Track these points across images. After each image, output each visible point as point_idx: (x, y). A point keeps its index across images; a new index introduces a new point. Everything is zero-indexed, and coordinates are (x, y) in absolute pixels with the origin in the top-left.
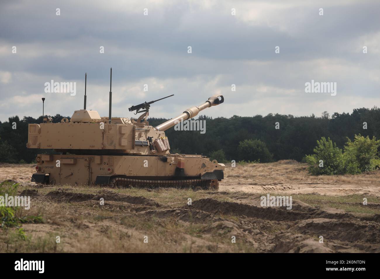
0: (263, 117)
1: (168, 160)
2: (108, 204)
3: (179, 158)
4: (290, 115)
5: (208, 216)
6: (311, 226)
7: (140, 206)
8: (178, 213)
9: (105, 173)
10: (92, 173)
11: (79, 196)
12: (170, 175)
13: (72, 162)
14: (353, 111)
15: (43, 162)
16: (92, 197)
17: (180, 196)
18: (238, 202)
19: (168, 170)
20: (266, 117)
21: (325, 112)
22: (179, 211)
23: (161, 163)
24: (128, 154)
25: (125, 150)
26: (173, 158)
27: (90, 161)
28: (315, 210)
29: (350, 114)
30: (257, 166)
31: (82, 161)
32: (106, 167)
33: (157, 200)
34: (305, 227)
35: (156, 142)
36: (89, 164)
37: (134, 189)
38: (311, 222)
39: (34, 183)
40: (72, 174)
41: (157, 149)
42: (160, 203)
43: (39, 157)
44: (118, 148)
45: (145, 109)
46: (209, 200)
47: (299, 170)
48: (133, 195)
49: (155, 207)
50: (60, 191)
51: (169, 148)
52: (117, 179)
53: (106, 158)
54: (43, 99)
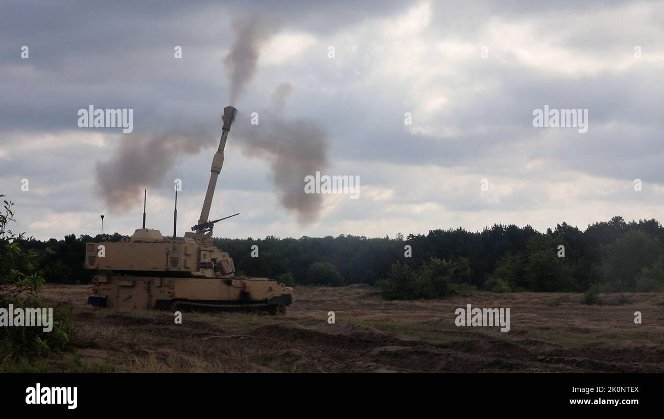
0: (334, 238)
1: (233, 283)
2: (169, 329)
3: (244, 281)
4: (362, 237)
5: (275, 343)
6: (384, 354)
7: (203, 332)
8: (243, 340)
9: (164, 296)
10: (151, 296)
11: (138, 321)
12: (235, 299)
13: (130, 284)
14: (429, 233)
15: (100, 283)
16: (152, 322)
17: (245, 321)
18: (307, 328)
19: (233, 293)
20: (338, 238)
21: (399, 233)
22: (244, 338)
23: (225, 287)
24: (191, 276)
25: (189, 272)
26: (238, 282)
27: (149, 283)
28: (388, 337)
29: (426, 236)
30: (327, 290)
31: (141, 283)
32: (166, 290)
33: (221, 326)
34: (377, 355)
35: (219, 264)
36: (148, 287)
37: (195, 314)
38: (384, 350)
39: (90, 306)
40: (130, 297)
41: (221, 272)
42: (223, 329)
43: (96, 279)
44: (183, 269)
45: (209, 229)
46: (276, 327)
47: (372, 295)
48: (196, 320)
49: (218, 333)
50: (117, 314)
51: (234, 271)
52: (178, 302)
53: (166, 280)
54: (102, 217)
